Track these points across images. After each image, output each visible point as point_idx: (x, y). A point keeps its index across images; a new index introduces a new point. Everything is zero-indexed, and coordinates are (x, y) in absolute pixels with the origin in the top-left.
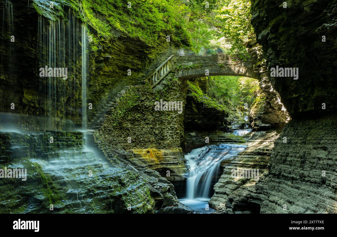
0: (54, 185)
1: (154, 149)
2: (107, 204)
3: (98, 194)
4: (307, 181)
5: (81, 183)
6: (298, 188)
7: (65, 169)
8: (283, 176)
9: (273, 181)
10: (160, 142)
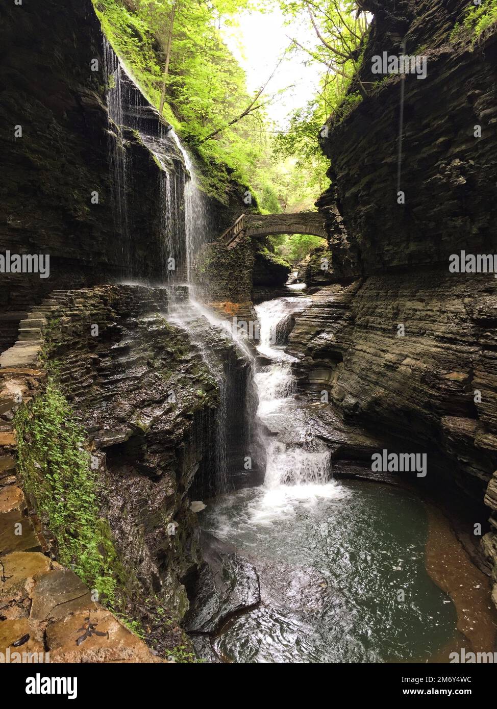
0: (178, 337)
1: (230, 303)
8: (371, 327)
10: (234, 296)
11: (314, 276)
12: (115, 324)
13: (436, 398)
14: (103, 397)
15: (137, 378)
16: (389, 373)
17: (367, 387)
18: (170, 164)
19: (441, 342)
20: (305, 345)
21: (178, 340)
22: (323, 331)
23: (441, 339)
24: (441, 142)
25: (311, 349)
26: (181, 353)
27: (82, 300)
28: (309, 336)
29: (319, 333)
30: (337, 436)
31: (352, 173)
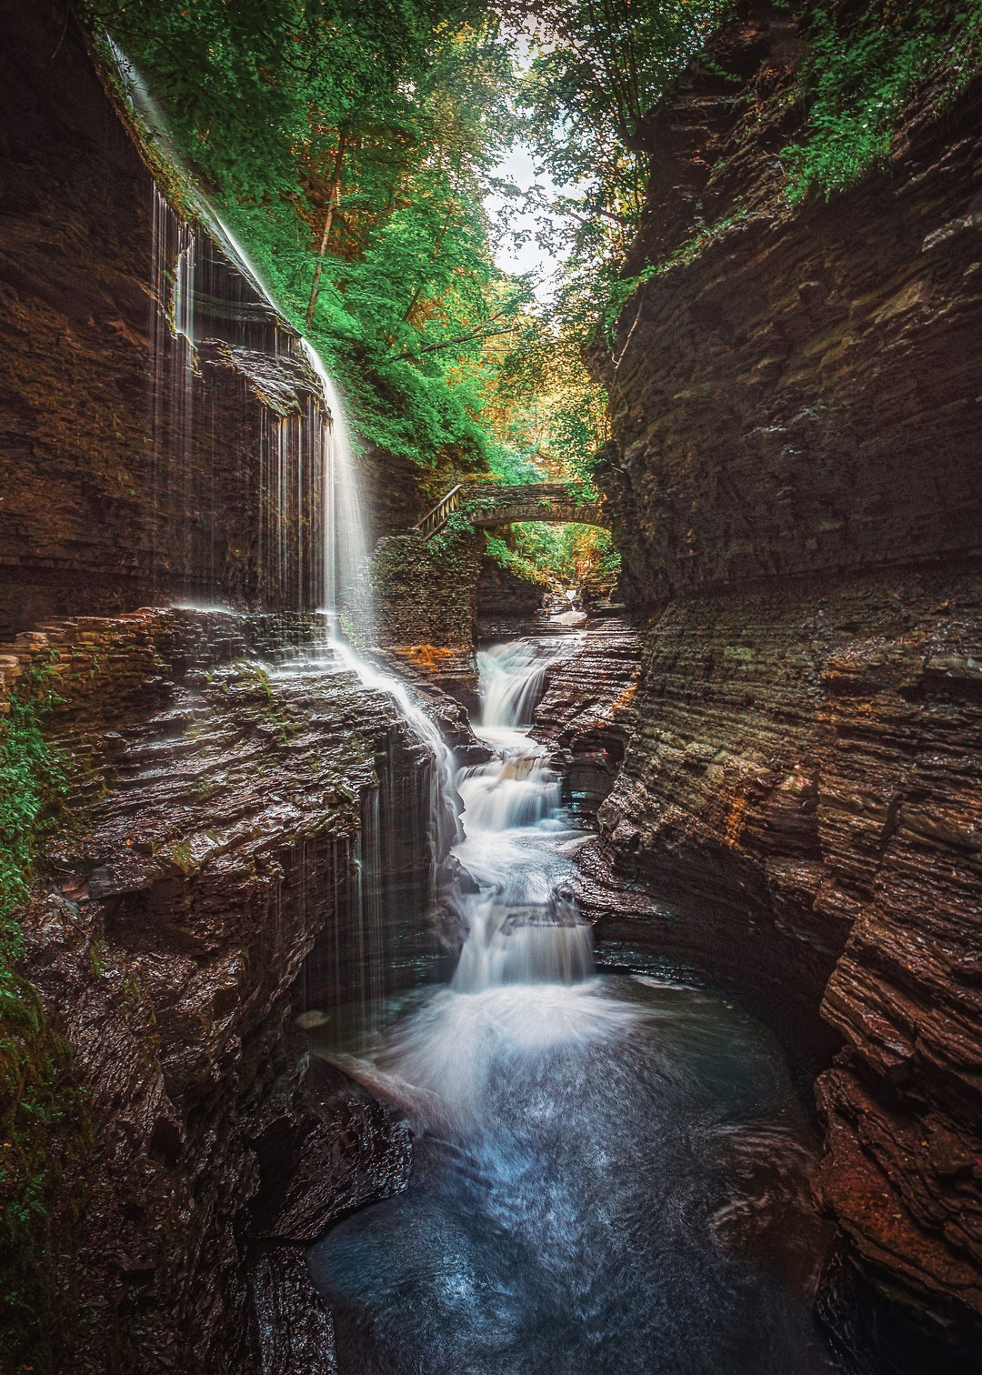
0: (288, 706)
1: (429, 647)
2: (376, 741)
3: (360, 724)
4: (717, 701)
5: (333, 703)
6: (700, 713)
7: (304, 678)
8: (669, 692)
9: (650, 702)
10: (439, 634)
11: (596, 598)
12: (159, 678)
13: (759, 823)
14: (121, 808)
15: (193, 778)
16: (692, 780)
17: (655, 805)
18: (290, 399)
19: (775, 719)
20: (560, 726)
21: (288, 711)
22: (594, 701)
23: (776, 716)
24: (765, 367)
25: (569, 734)
26: (290, 734)
27: (93, 634)
28: (570, 711)
29: (588, 703)
30: (599, 897)
31: (633, 414)
